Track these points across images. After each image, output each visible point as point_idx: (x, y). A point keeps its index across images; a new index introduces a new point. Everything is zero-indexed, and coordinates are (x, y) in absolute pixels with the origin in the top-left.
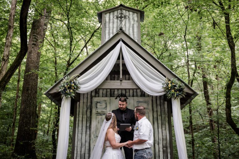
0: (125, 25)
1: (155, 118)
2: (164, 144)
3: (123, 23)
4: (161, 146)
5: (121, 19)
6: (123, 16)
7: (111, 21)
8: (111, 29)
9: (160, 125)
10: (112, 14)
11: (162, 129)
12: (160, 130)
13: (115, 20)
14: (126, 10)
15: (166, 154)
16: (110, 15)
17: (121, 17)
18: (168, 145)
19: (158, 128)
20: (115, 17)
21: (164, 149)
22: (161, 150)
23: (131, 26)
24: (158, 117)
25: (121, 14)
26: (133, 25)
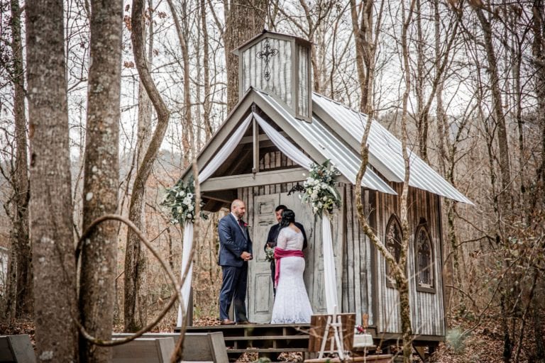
0: (273, 68)
1: (348, 222)
2: (362, 266)
3: (270, 64)
4: (357, 269)
5: (267, 57)
6: (270, 51)
7: (253, 64)
8: (253, 78)
9: (356, 234)
10: (253, 49)
11: (359, 240)
12: (356, 242)
13: (259, 61)
14: (274, 39)
15: (364, 283)
16: (250, 53)
17: (267, 54)
18: (368, 268)
19: (353, 240)
20: (258, 55)
21: (362, 273)
22: (357, 276)
23: (282, 67)
24: (354, 219)
25: (268, 47)
26: (285, 65)
